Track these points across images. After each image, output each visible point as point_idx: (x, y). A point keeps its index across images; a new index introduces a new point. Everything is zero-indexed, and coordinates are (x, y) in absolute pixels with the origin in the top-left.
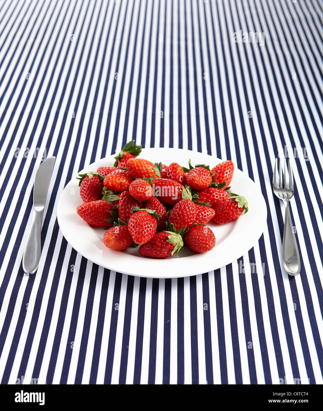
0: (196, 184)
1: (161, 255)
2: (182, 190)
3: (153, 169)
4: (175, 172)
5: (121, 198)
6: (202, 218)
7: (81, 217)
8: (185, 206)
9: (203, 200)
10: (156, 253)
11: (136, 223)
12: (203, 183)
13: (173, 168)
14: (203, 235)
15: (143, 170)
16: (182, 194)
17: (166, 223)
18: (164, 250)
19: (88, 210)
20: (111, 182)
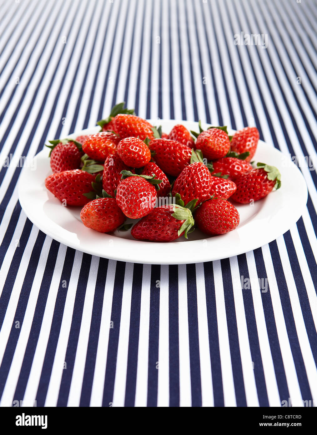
0: (209, 147)
1: (162, 235)
2: (191, 153)
3: (151, 130)
4: (181, 136)
5: (107, 164)
6: (219, 192)
7: (51, 191)
8: (196, 170)
9: (219, 171)
10: (156, 232)
11: (128, 189)
12: (220, 147)
13: (178, 131)
14: (222, 208)
15: (137, 130)
16: (191, 160)
17: (169, 194)
18: (168, 228)
19: (60, 181)
20: (92, 145)
